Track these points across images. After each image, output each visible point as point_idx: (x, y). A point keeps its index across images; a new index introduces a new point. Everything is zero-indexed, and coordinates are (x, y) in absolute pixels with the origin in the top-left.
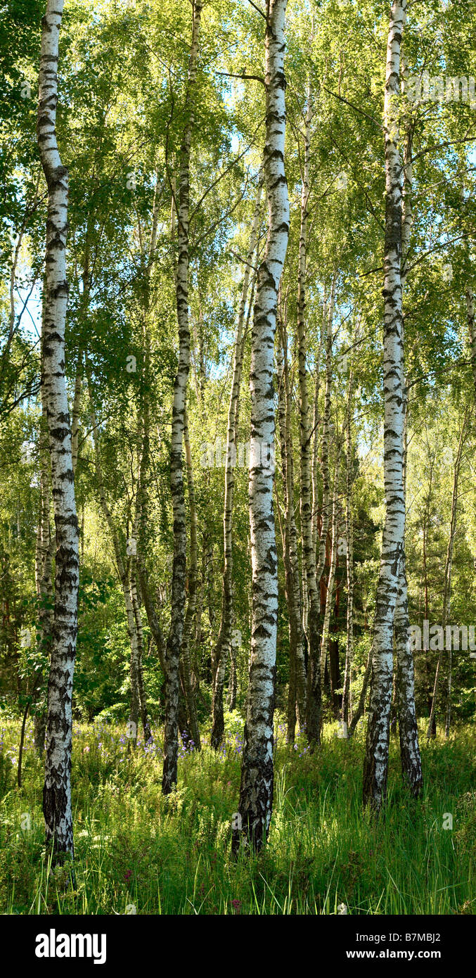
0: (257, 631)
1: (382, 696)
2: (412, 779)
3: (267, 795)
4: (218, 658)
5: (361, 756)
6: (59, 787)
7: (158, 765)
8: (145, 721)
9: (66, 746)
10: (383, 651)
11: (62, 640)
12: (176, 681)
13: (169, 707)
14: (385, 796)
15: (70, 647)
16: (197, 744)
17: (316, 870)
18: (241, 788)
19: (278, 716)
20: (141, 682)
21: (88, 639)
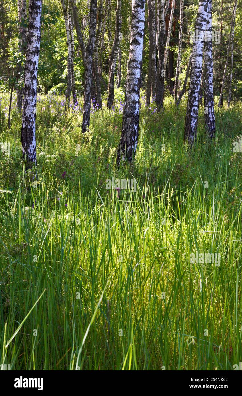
0: (133, 41)
1: (196, 81)
2: (210, 128)
3: (135, 133)
4: (112, 58)
5: (184, 114)
6: (29, 127)
7: (80, 117)
8: (74, 93)
9: (33, 104)
10: (198, 55)
11: (32, 44)
12: (91, 70)
13: (87, 84)
14: (195, 136)
15: (36, 47)
16: (100, 106)
17: (159, 174)
18: (122, 129)
19: (142, 92)
20: (72, 71)
21: (46, 45)
